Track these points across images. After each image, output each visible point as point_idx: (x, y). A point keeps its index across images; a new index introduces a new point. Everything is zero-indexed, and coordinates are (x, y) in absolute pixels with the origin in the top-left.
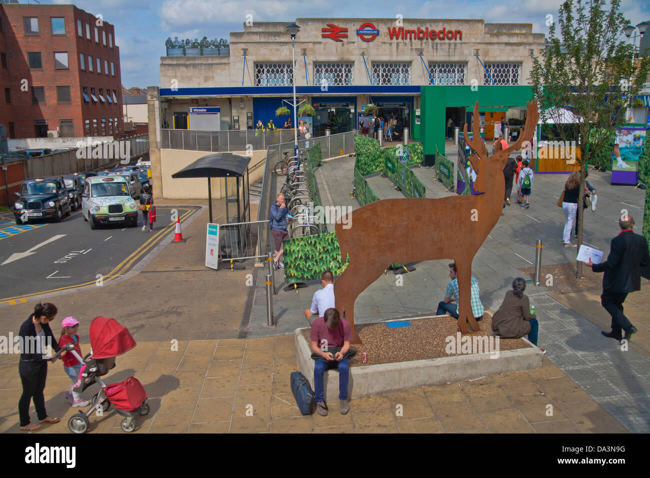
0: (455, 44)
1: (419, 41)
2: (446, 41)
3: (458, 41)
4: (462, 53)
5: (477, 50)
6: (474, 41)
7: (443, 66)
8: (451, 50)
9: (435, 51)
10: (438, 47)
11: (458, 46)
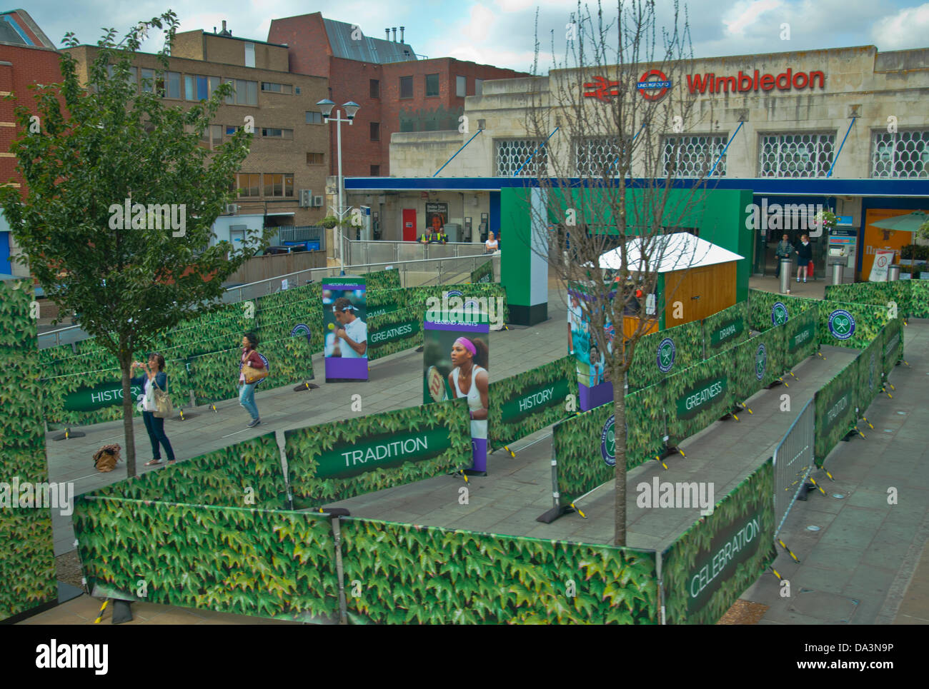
0: (810, 97)
1: (742, 95)
2: (794, 92)
3: (817, 91)
4: (824, 115)
5: (855, 108)
6: (849, 88)
7: (789, 140)
8: (801, 109)
9: (770, 113)
10: (776, 106)
11: (817, 101)
